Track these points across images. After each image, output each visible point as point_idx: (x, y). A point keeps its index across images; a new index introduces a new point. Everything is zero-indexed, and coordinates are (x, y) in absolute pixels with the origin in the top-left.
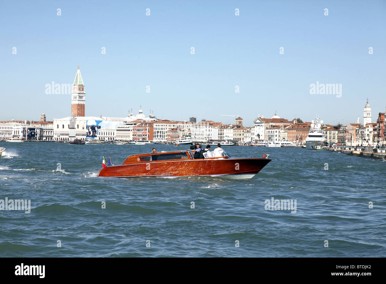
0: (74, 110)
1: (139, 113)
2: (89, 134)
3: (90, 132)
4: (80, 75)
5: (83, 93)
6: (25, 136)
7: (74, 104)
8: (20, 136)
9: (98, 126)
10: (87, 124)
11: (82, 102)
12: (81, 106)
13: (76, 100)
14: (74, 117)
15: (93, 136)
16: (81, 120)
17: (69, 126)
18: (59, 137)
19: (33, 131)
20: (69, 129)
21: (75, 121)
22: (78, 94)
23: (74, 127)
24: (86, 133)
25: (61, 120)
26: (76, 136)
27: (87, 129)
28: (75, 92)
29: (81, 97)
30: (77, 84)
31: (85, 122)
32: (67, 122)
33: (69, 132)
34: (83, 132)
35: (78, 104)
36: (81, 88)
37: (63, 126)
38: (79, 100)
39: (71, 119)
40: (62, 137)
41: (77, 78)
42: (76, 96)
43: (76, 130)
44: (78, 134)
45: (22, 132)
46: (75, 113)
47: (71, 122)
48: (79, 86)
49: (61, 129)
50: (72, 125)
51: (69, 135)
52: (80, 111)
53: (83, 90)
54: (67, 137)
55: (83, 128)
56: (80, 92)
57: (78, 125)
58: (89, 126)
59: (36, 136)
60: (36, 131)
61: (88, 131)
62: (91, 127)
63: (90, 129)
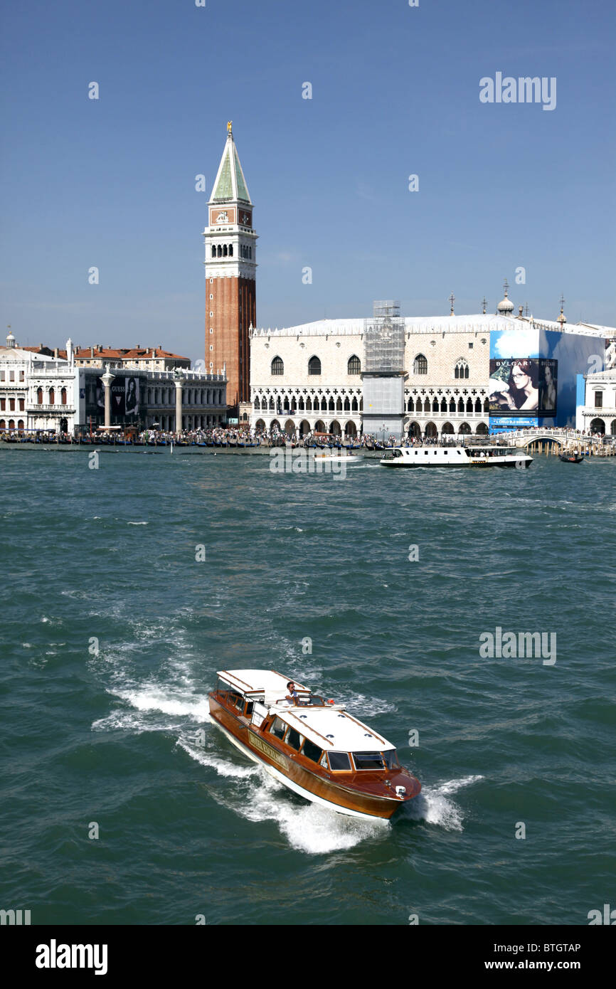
0: (219, 304)
1: (501, 311)
2: (510, 402)
3: (523, 390)
4: (236, 162)
5: (250, 233)
6: (92, 411)
7: (219, 281)
8: (74, 412)
9: (551, 361)
10: (491, 352)
11: (251, 272)
12: (247, 288)
13: (230, 262)
14: (393, 319)
15: (541, 413)
16: (444, 333)
17: (359, 361)
18: (290, 417)
19: (119, 389)
20: (359, 376)
21: (402, 336)
22: (237, 237)
23: (397, 367)
24: (487, 399)
25: (298, 337)
26: (407, 412)
27: (500, 378)
28: (221, 232)
29: (247, 252)
30: (228, 199)
31: (477, 342)
32: (339, 343)
33: (359, 392)
34: (457, 392)
35: (240, 279)
36: (245, 215)
37: (315, 365)
38: (240, 263)
39: (371, 328)
40: (305, 418)
41: (226, 172)
42: (228, 246)
43: (408, 382)
44: (423, 402)
45: (81, 397)
46: (223, 315)
47: (370, 342)
48: (241, 203)
49: (296, 379)
50: (377, 358)
51: (361, 409)
52: (244, 308)
53: (249, 223)
54: (343, 418)
55: (456, 370)
56: (242, 229)
57: (420, 358)
58: (514, 360)
59: (128, 410)
60: (129, 390)
61: (508, 387)
62: (525, 363)
63: (521, 375)
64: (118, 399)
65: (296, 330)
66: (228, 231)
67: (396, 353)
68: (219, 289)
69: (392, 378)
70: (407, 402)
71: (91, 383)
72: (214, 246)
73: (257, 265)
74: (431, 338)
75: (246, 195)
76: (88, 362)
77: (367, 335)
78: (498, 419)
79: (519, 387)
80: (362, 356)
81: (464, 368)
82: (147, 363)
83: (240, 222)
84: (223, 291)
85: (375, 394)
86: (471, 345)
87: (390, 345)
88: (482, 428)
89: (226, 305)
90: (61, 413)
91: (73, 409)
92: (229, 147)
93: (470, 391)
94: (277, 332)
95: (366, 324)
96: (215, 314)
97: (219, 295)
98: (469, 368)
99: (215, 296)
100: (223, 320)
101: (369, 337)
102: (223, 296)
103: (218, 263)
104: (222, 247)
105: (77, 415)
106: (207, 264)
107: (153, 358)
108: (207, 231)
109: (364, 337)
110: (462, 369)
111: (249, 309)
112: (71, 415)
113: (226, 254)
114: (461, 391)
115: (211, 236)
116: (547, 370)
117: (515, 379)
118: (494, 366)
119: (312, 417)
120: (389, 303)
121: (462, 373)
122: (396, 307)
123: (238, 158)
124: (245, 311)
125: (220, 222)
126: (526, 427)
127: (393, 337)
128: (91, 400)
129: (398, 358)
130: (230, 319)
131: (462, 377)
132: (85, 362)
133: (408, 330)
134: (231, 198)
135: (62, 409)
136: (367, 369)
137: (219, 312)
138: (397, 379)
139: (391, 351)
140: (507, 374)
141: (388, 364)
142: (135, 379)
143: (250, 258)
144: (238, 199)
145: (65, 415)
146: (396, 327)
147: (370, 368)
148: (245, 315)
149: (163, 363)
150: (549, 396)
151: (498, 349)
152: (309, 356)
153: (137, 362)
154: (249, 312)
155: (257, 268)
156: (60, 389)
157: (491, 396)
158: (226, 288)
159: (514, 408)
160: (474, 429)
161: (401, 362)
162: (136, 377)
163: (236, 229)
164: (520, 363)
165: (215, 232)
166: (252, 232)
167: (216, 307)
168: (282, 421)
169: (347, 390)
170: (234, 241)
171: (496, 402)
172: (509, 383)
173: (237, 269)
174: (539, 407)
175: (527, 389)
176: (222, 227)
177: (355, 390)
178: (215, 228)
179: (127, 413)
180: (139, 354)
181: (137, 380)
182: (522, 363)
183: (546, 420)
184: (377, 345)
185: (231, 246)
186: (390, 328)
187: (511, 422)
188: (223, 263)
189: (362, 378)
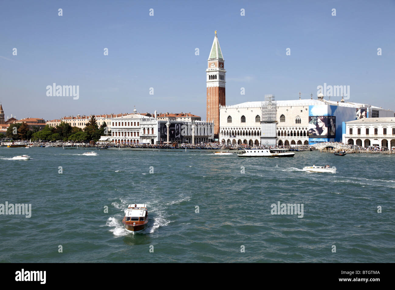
0: (212, 97)
2: (317, 132)
3: (321, 128)
4: (218, 45)
5: (223, 70)
6: (163, 137)
7: (212, 88)
8: (156, 137)
9: (333, 117)
10: (309, 113)
11: (223, 85)
12: (222, 91)
13: (215, 81)
14: (272, 101)
15: (329, 137)
16: (291, 107)
17: (260, 117)
18: (234, 138)
19: (173, 128)
20: (260, 123)
21: (276, 108)
22: (218, 72)
23: (274, 119)
24: (308, 131)
25: (237, 108)
26: (278, 136)
27: (313, 123)
28: (213, 70)
29: (222, 77)
30: (215, 58)
31: (304, 110)
32: (252, 111)
33: (260, 129)
34: (296, 129)
35: (219, 87)
36: (221, 64)
37: (243, 119)
38: (219, 82)
39: (264, 105)
40: (240, 139)
41: (214, 49)
42: (215, 76)
43: (278, 125)
44: (284, 132)
45: (159, 131)
46: (213, 101)
47: (263, 110)
48: (220, 60)
49: (237, 124)
50: (266, 116)
51: (260, 135)
52: (221, 98)
53: (223, 67)
54: (254, 138)
55: (296, 120)
56: (220, 69)
57: (282, 116)
58: (318, 116)
59: (176, 136)
60: (177, 128)
61: (316, 127)
62: (322, 118)
63: (321, 122)
64: (173, 132)
65: (236, 106)
66: (215, 70)
67: (273, 114)
68: (212, 91)
69: (272, 124)
70: (278, 132)
71: (162, 126)
72: (210, 76)
73: (225, 82)
74: (286, 108)
75: (221, 56)
76: (164, 118)
77: (262, 107)
78: (312, 139)
79: (320, 127)
80: (260, 115)
81: (299, 120)
82: (185, 119)
83: (219, 66)
84: (213, 92)
85: (266, 129)
86: (302, 111)
87: (271, 111)
88: (306, 142)
89: (214, 97)
90: (151, 137)
91: (156, 136)
92: (216, 40)
93: (301, 128)
94: (229, 107)
95: (262, 104)
96: (210, 100)
97: (211, 93)
98: (301, 120)
99: (210, 94)
100: (213, 103)
101: (263, 108)
102: (213, 94)
103: (211, 82)
104: (213, 76)
105: (157, 138)
106: (207, 82)
107: (187, 117)
108: (207, 70)
109: (262, 108)
110: (298, 120)
111: (222, 98)
112: (155, 138)
113: (214, 78)
114: (298, 128)
115: (209, 72)
116: (331, 120)
117: (319, 124)
118: (310, 119)
119: (242, 138)
120: (271, 96)
121: (298, 121)
122: (273, 97)
123: (219, 43)
124: (221, 99)
125: (212, 67)
126: (323, 142)
127: (272, 108)
128: (162, 132)
129: (274, 116)
130: (216, 102)
131: (298, 123)
132: (162, 118)
133: (278, 105)
134: (216, 58)
135: (152, 136)
136: (262, 120)
137: (212, 100)
138: (274, 124)
139: (271, 113)
140: (315, 122)
141: (270, 118)
142: (179, 125)
143: (223, 80)
144: (219, 58)
145: (153, 138)
146: (273, 104)
147: (264, 120)
148: (221, 101)
149: (190, 118)
150: (332, 130)
151: (311, 112)
152: (241, 116)
153: (181, 118)
154: (223, 99)
155: (226, 83)
156: (151, 128)
157: (310, 130)
158: (214, 90)
159: (318, 135)
160: (303, 143)
161: (275, 117)
162: (179, 124)
163: (218, 69)
164: (320, 118)
165: (210, 70)
166: (224, 70)
167: (210, 98)
168: (231, 139)
169: (255, 128)
170: (217, 74)
171: (312, 132)
172: (316, 125)
173: (218, 84)
174: (328, 134)
175: (323, 127)
176: (213, 69)
177: (258, 128)
178: (210, 69)
179: (176, 137)
180: (182, 115)
181: (180, 125)
182: (321, 117)
183: (331, 139)
184: (266, 111)
185: (216, 75)
186: (271, 105)
187: (317, 140)
188: (213, 82)
189: (261, 124)
